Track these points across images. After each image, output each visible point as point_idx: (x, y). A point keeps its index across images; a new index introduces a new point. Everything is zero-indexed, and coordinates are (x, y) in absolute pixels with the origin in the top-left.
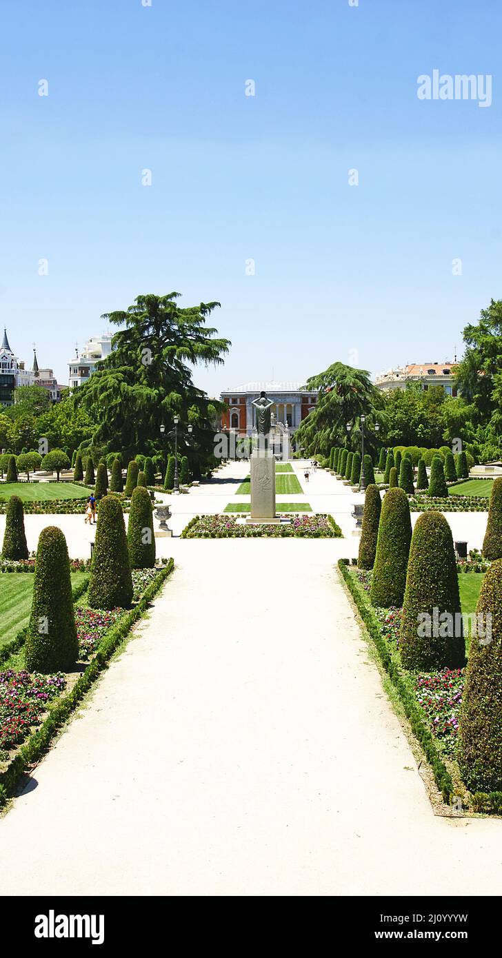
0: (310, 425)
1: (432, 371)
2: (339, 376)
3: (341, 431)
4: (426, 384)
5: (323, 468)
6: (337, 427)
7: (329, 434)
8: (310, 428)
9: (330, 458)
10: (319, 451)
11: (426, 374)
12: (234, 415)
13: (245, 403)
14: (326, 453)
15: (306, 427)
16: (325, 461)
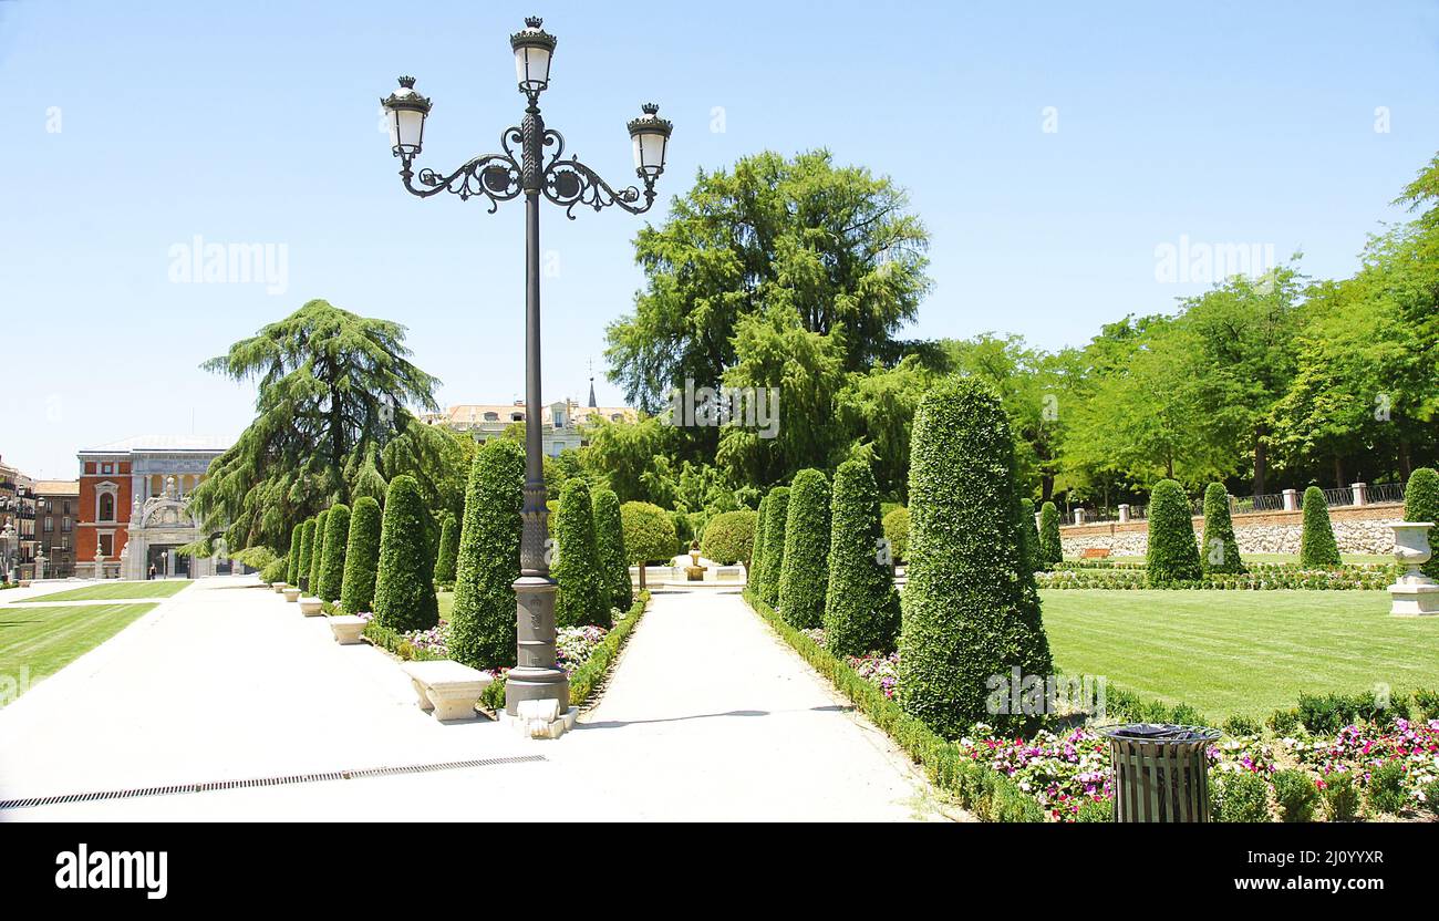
0: (236, 467)
1: (491, 416)
2: (319, 331)
3: (322, 480)
4: (482, 438)
5: (270, 582)
6: (313, 469)
7: (286, 488)
8: (233, 474)
9: (291, 555)
10: (261, 539)
11: (481, 419)
12: (106, 497)
13: (129, 472)
14: (279, 542)
15: (224, 474)
16: (274, 564)
